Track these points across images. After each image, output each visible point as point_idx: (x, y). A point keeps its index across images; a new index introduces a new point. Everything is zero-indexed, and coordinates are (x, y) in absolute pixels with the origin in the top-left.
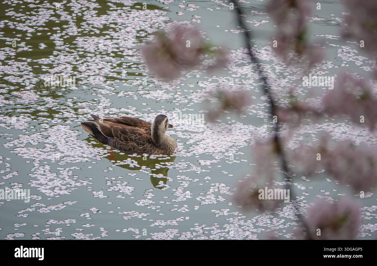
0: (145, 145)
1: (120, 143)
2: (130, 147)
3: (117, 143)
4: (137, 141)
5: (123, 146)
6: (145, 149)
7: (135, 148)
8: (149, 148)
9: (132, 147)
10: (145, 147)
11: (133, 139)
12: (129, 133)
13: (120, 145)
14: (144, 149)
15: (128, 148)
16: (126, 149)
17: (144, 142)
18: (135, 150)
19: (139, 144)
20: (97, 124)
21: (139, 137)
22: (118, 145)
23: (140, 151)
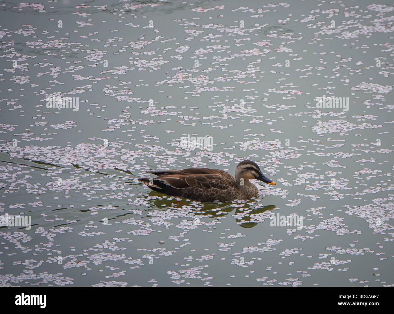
0: (229, 189)
1: (199, 190)
2: (212, 192)
3: (194, 191)
4: (219, 185)
5: (203, 193)
6: (230, 192)
7: (218, 192)
8: (233, 191)
9: (215, 191)
10: (230, 190)
11: (215, 183)
12: (208, 180)
13: (199, 192)
14: (228, 192)
15: (210, 193)
16: (207, 195)
17: (226, 185)
18: (218, 195)
19: (223, 188)
20: (162, 180)
21: (219, 181)
22: (197, 193)
23: (224, 194)
